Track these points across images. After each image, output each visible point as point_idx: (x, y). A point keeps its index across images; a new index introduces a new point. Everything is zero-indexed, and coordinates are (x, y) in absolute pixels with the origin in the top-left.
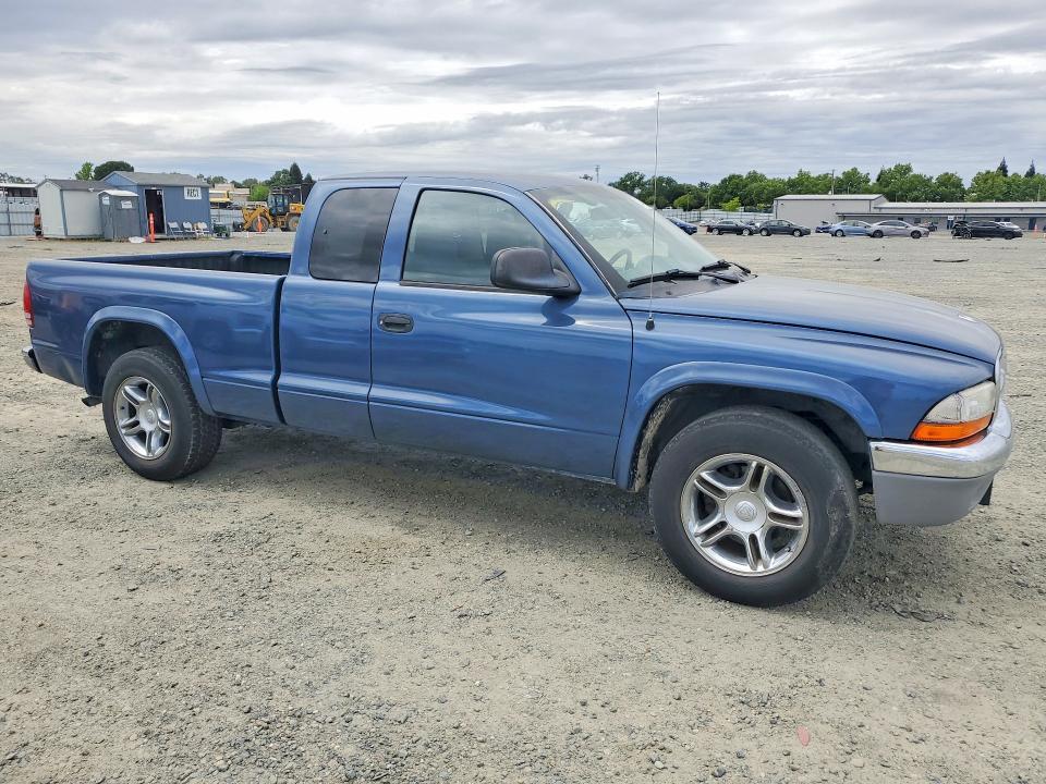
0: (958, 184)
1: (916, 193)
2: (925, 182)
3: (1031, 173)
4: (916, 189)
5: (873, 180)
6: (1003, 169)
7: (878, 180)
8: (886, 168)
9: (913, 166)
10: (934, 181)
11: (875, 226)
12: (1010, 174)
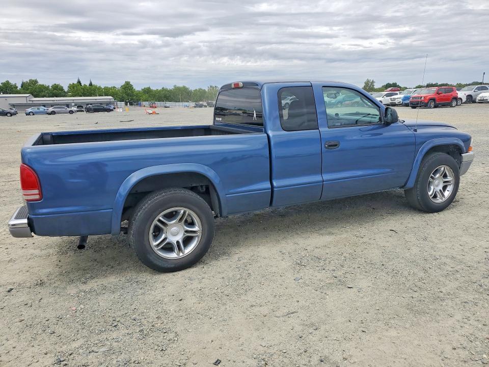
0: (62, 89)
1: (43, 93)
2: (47, 88)
3: (91, 84)
4: (42, 91)
5: (19, 87)
6: (79, 82)
7: (22, 87)
8: (25, 81)
9: (38, 80)
10: (50, 88)
11: (51, 109)
12: (83, 85)
